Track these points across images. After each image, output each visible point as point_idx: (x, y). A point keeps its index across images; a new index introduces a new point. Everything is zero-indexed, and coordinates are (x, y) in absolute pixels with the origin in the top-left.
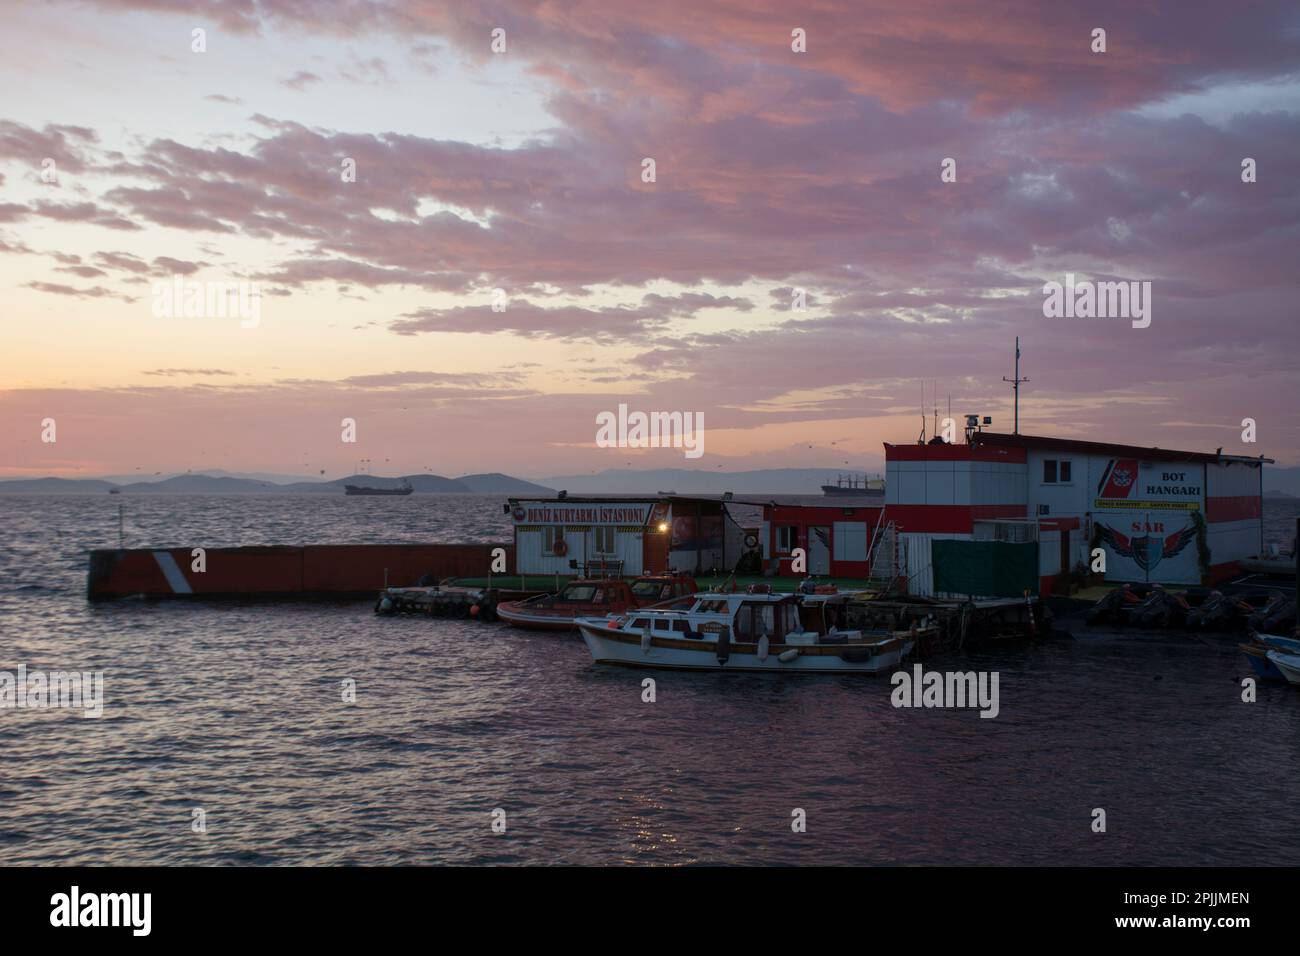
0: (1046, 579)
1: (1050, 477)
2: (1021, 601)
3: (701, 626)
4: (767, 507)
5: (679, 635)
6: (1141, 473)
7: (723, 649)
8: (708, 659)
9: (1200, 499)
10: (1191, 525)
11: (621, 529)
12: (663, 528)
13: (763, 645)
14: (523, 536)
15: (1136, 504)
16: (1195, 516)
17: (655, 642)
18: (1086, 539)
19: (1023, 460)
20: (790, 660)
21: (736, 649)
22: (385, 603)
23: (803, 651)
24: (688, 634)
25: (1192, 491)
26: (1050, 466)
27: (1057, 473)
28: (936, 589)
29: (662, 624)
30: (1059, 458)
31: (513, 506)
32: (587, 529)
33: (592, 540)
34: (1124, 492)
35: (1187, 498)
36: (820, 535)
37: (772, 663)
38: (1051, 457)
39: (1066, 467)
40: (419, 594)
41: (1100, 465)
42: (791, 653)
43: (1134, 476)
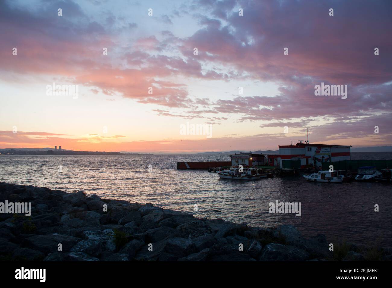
0: (302, 166)
1: (308, 150)
2: (293, 169)
3: (231, 173)
4: (268, 155)
5: (228, 174)
6: (321, 149)
7: (233, 176)
8: (231, 177)
9: (330, 153)
10: (329, 157)
11: (246, 159)
12: (251, 159)
13: (238, 176)
14: (233, 160)
15: (321, 154)
16: (329, 156)
17: (225, 175)
18: (313, 159)
19: (304, 147)
20: (241, 178)
21: (234, 176)
22: (209, 170)
23: (243, 177)
24: (229, 174)
25: (329, 152)
26: (308, 148)
27: (309, 149)
28: (283, 168)
29: (226, 172)
30: (310, 147)
31: (231, 156)
32: (241, 159)
33: (242, 161)
34: (319, 152)
35: (328, 153)
36: (276, 160)
37: (239, 178)
38: (308, 147)
39: (311, 148)
40: (214, 169)
41: (316, 148)
42: (241, 177)
43: (320, 150)
